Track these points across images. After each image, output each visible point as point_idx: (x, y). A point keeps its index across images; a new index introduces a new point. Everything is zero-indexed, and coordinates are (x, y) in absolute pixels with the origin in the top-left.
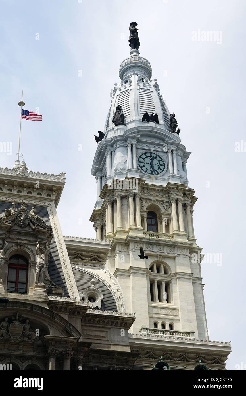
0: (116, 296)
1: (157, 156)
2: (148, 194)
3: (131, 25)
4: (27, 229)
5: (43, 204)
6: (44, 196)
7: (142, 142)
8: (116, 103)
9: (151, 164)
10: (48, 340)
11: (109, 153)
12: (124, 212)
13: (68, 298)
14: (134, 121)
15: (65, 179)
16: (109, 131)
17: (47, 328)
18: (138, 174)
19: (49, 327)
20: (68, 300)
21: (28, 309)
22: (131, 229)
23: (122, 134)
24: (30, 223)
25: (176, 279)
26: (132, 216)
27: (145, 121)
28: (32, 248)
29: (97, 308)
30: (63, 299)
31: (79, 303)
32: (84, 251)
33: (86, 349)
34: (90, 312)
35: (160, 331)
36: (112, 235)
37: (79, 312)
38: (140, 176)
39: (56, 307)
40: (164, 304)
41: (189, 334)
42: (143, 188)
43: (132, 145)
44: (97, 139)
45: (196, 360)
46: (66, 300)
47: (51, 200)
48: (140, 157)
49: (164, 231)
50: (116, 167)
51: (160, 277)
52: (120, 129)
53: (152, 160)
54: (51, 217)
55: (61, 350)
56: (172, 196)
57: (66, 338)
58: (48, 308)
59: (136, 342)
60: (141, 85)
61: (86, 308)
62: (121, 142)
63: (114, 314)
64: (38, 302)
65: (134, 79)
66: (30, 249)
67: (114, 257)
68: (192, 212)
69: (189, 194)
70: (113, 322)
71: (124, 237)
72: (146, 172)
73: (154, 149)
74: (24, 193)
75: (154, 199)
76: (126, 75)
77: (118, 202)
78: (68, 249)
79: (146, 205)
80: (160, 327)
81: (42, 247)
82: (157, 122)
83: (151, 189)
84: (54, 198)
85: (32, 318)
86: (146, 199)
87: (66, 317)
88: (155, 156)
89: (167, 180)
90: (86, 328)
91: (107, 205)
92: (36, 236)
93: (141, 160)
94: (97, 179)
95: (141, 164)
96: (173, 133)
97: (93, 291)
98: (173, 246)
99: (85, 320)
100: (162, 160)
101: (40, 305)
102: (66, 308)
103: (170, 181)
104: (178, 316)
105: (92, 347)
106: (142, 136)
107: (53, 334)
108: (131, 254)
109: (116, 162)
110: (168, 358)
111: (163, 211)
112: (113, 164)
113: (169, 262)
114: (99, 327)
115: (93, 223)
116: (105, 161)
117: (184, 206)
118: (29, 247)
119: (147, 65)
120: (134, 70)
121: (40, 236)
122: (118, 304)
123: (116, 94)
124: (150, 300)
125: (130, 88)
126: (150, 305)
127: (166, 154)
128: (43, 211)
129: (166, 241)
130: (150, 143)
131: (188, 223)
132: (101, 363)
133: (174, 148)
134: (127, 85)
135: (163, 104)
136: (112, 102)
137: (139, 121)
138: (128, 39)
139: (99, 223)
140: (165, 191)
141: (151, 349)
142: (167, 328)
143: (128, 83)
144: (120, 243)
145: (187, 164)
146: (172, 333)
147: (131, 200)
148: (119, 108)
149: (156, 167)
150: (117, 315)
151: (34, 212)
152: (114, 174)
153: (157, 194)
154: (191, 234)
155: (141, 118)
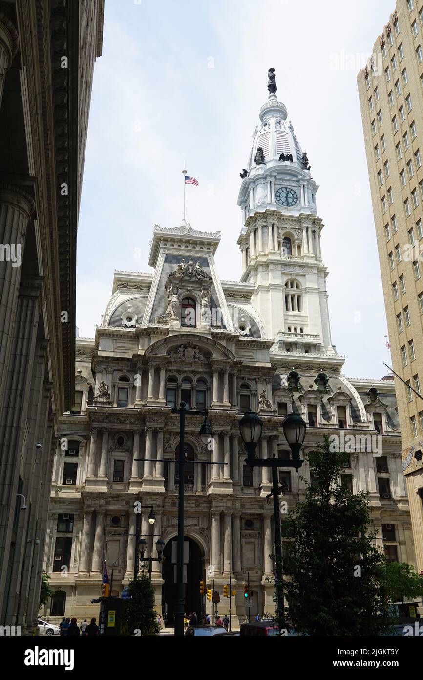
0: (260, 326)
1: (291, 190)
2: (284, 223)
3: (269, 71)
4: (194, 279)
5: (204, 256)
6: (205, 250)
7: (279, 179)
8: (257, 145)
9: (287, 198)
10: (212, 361)
11: (252, 189)
12: (264, 239)
13: (225, 330)
14: (272, 160)
15: (220, 236)
16: (251, 169)
17: (211, 352)
18: (276, 207)
19: (213, 351)
20: (225, 331)
21: (197, 339)
22: (270, 253)
23: (263, 173)
24: (196, 274)
25: (306, 293)
26: (270, 242)
27: (282, 160)
28: (198, 292)
29: (246, 335)
30: (222, 331)
31: (233, 333)
32: (236, 291)
33: (239, 366)
34: (242, 339)
35: (293, 334)
36: (255, 257)
37: (233, 340)
38: (277, 208)
39: (217, 337)
40: (296, 312)
41: (316, 336)
42: (280, 218)
43: (271, 182)
44: (242, 176)
45: (319, 369)
46: (224, 332)
47: (210, 253)
48: (277, 191)
49: (297, 254)
50: (257, 201)
51: (293, 291)
52: (261, 168)
53: (287, 194)
54: (210, 266)
55: (221, 367)
56: (303, 225)
57: (225, 359)
58: (211, 338)
59: (275, 357)
60: (278, 127)
61: (238, 337)
62: (262, 180)
63: (259, 340)
64: (204, 333)
65: (272, 121)
66: (197, 294)
67: (257, 275)
68: (319, 236)
69: (318, 222)
70: (258, 345)
71: (264, 259)
72: (282, 204)
73: (288, 184)
74: (190, 248)
75: (289, 227)
76: (265, 119)
77: (260, 230)
78: (223, 290)
79: (282, 232)
80: (293, 331)
81: (206, 292)
82: (292, 161)
83: (286, 219)
84: (212, 251)
85: (200, 345)
86: (282, 227)
87: (224, 343)
88: (289, 190)
89: (300, 211)
90: (238, 350)
91: (250, 232)
92: (201, 284)
93: (278, 194)
94: (242, 209)
95: (278, 198)
96: (304, 170)
97: (243, 323)
98: (303, 266)
99: (238, 344)
100: (295, 194)
101: (205, 336)
102: (224, 337)
103: (302, 212)
104: (307, 322)
105: (243, 364)
106: (279, 173)
107: (216, 356)
108: (270, 273)
109: (257, 196)
110: (298, 368)
111: (296, 237)
112: (255, 198)
113: (300, 279)
114: (248, 349)
115: (240, 246)
116: (249, 194)
117: (314, 232)
118: (196, 292)
119: (283, 108)
120: (272, 113)
121: (203, 284)
122: (262, 331)
123: (258, 136)
124: (285, 310)
125: (269, 131)
126: (285, 313)
127: (298, 189)
128: (205, 262)
129: (298, 262)
130: (286, 180)
131: (316, 247)
132: (250, 375)
133: (306, 183)
134: (266, 127)
135: (296, 143)
136: (254, 142)
137: (276, 160)
138: (267, 84)
139: (244, 246)
140: (298, 220)
141: (286, 362)
142: (299, 331)
143: (267, 125)
144: (262, 265)
145: (316, 196)
146: (302, 335)
147: (270, 228)
148: (260, 149)
149: (290, 200)
150: (261, 340)
151: (198, 265)
152: (256, 206)
153: (291, 223)
154: (318, 256)
155: (279, 158)
